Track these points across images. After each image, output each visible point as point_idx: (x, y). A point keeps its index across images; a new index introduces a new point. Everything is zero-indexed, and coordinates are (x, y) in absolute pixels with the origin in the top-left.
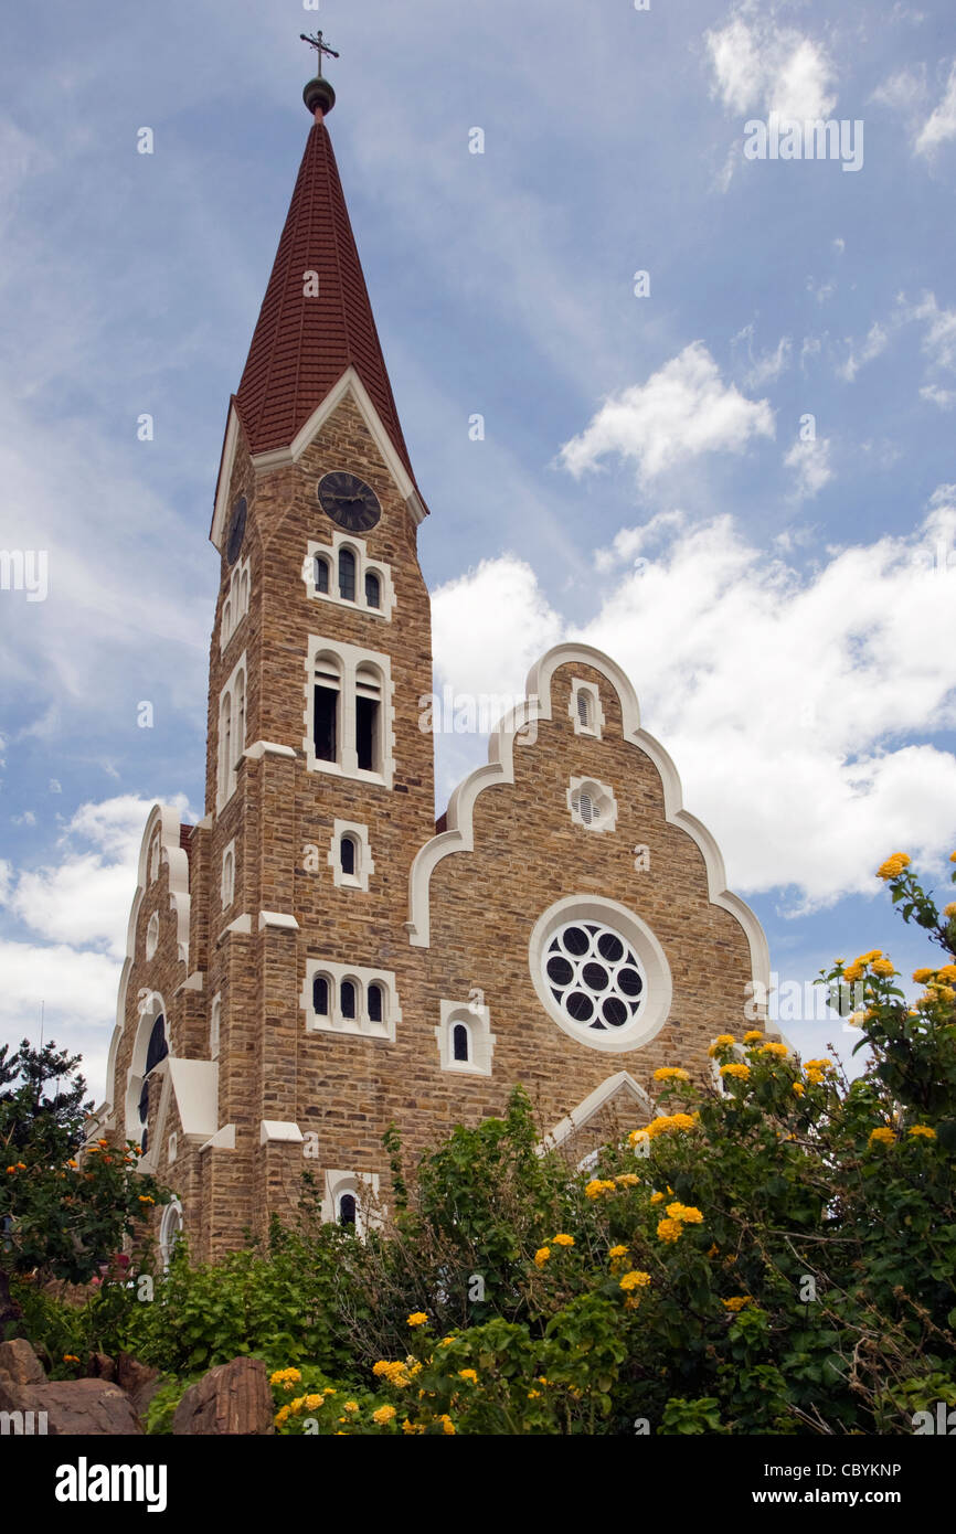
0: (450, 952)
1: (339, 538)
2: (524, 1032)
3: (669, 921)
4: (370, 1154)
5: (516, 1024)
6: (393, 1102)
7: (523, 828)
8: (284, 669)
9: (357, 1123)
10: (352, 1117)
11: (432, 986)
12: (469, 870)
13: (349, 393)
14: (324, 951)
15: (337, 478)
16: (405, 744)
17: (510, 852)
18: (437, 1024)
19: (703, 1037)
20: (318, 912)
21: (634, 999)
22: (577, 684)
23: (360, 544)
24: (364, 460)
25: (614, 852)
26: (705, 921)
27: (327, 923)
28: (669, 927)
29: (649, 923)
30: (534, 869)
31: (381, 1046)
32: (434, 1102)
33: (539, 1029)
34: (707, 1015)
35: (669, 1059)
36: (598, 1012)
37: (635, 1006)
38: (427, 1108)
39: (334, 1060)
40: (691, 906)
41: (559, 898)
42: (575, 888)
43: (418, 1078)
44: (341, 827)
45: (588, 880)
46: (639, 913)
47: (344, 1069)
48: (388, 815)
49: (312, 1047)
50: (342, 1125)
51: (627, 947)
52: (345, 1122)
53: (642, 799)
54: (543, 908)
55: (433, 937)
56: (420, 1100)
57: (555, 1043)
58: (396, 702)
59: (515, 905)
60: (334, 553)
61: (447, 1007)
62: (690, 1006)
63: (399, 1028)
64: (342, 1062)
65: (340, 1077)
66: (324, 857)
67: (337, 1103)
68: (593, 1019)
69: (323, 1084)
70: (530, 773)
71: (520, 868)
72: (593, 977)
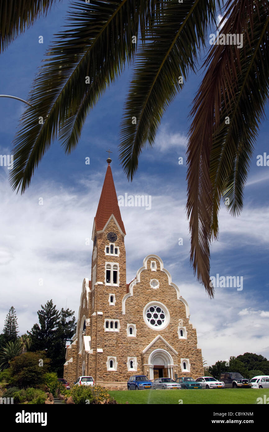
0: (129, 315)
1: (110, 244)
2: (142, 328)
4: (115, 353)
5: (141, 326)
6: (119, 343)
7: (142, 290)
9: (113, 347)
10: (112, 346)
12: (132, 299)
13: (112, 218)
14: (108, 317)
15: (110, 233)
16: (121, 278)
17: (139, 295)
18: (127, 328)
19: (176, 326)
20: (107, 310)
21: (163, 320)
22: (152, 262)
23: (114, 244)
24: (115, 229)
25: (159, 292)
27: (108, 312)
28: (169, 305)
29: (165, 305)
30: (144, 298)
31: (117, 333)
32: (126, 343)
33: (145, 327)
34: (177, 322)
35: (169, 331)
36: (156, 323)
37: (163, 321)
38: (125, 344)
39: (109, 336)
40: (174, 301)
41: (148, 302)
42: (151, 300)
45: (154, 298)
46: (163, 303)
47: (111, 338)
49: (105, 334)
50: (110, 348)
51: (162, 309)
52: (111, 347)
53: (164, 281)
54: (145, 305)
55: (126, 312)
56: (124, 342)
57: (148, 330)
58: (120, 271)
59: (140, 305)
60: (110, 247)
61: (128, 325)
62: (173, 320)
63: (120, 330)
64: (110, 336)
65: (110, 339)
66: (108, 300)
67: (109, 344)
68: (155, 324)
69: (107, 341)
70: (143, 280)
71: (141, 298)
72: (155, 316)
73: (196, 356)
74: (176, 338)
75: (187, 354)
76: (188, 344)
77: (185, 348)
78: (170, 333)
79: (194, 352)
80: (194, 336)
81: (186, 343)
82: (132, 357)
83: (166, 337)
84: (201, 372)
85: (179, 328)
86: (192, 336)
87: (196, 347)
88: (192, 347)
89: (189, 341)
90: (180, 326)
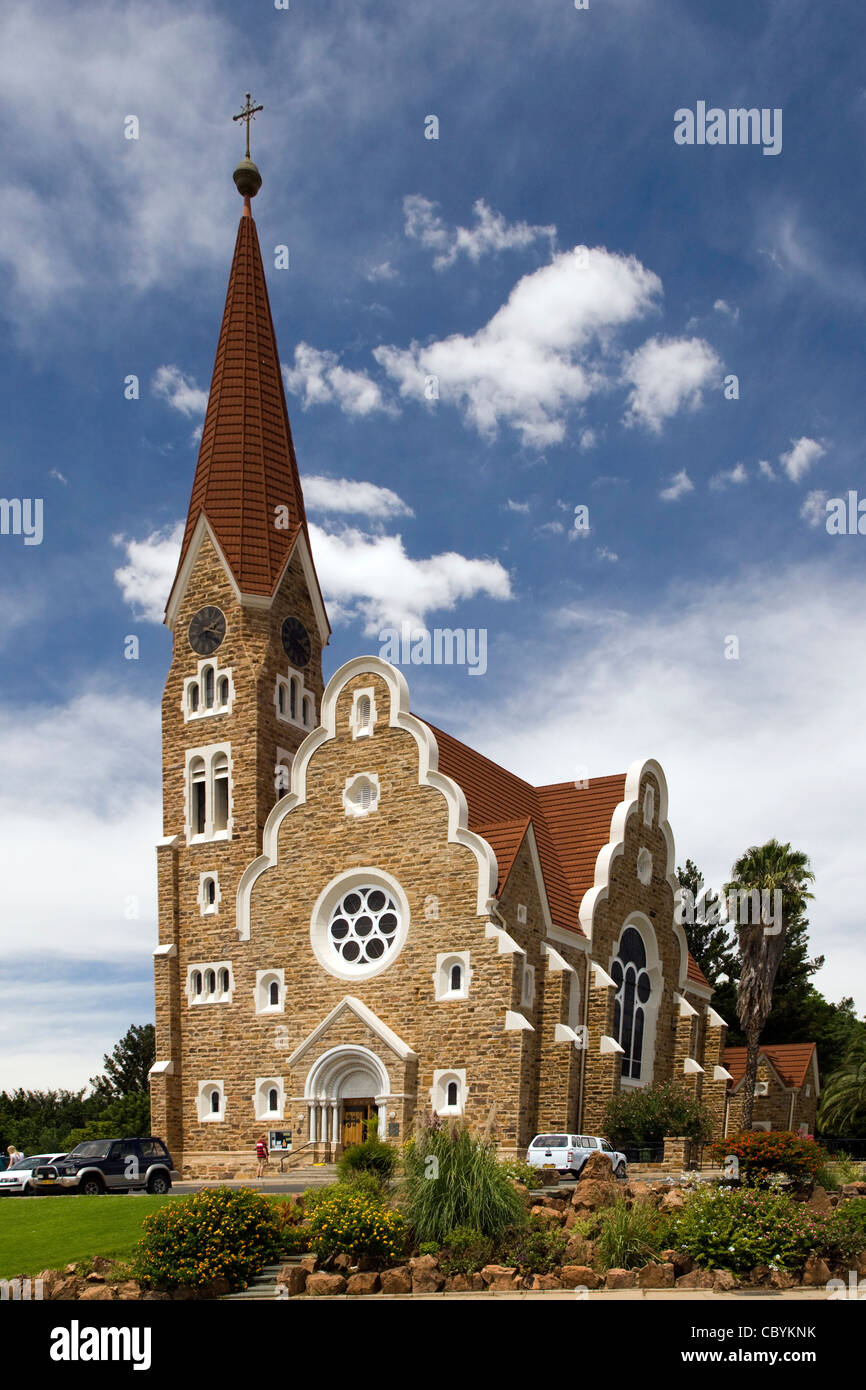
0: (262, 939)
1: (201, 664)
2: (304, 980)
3: (411, 869)
4: (218, 1070)
5: (303, 972)
6: (230, 1038)
7: (310, 835)
8: (173, 783)
10: (211, 1051)
11: (251, 964)
12: (275, 879)
14: (196, 957)
15: (199, 616)
16: (239, 804)
17: (300, 857)
18: (254, 987)
19: (430, 953)
20: (194, 935)
21: (390, 936)
22: (357, 694)
23: (213, 662)
24: (216, 588)
25: (375, 828)
26: (443, 859)
27: (197, 941)
28: (412, 874)
29: (397, 876)
30: (316, 863)
31: (224, 1006)
32: (251, 1034)
33: (314, 976)
34: (436, 936)
35: (401, 977)
36: (363, 952)
38: (249, 1037)
39: (201, 1021)
40: (433, 851)
41: (332, 878)
42: (344, 868)
43: (243, 1022)
44: (204, 876)
45: (354, 858)
46: (390, 870)
47: (206, 1024)
48: (228, 859)
49: (191, 1015)
50: (205, 1057)
51: (388, 896)
52: (206, 1054)
53: (400, 772)
54: (320, 891)
55: (252, 932)
56: (245, 1035)
57: (324, 983)
58: (234, 775)
59: (303, 894)
60: (199, 679)
61: (260, 974)
62: (422, 932)
63: (234, 994)
64: (204, 1020)
65: (204, 1029)
66: (195, 899)
67: (203, 1044)
68: (359, 958)
69: (196, 1035)
70: (318, 789)
71: (307, 865)
72: (364, 926)
73: (496, 1056)
74: (423, 999)
75: (461, 1053)
76: (469, 1017)
77: (454, 1032)
78: (404, 985)
79: (491, 1043)
80: (497, 982)
81: (463, 1012)
82: (270, 1079)
83: (387, 1001)
84: (505, 1113)
85: (441, 958)
86: (492, 985)
87: (503, 1024)
88: (484, 1025)
89: (476, 1003)
90: (445, 951)
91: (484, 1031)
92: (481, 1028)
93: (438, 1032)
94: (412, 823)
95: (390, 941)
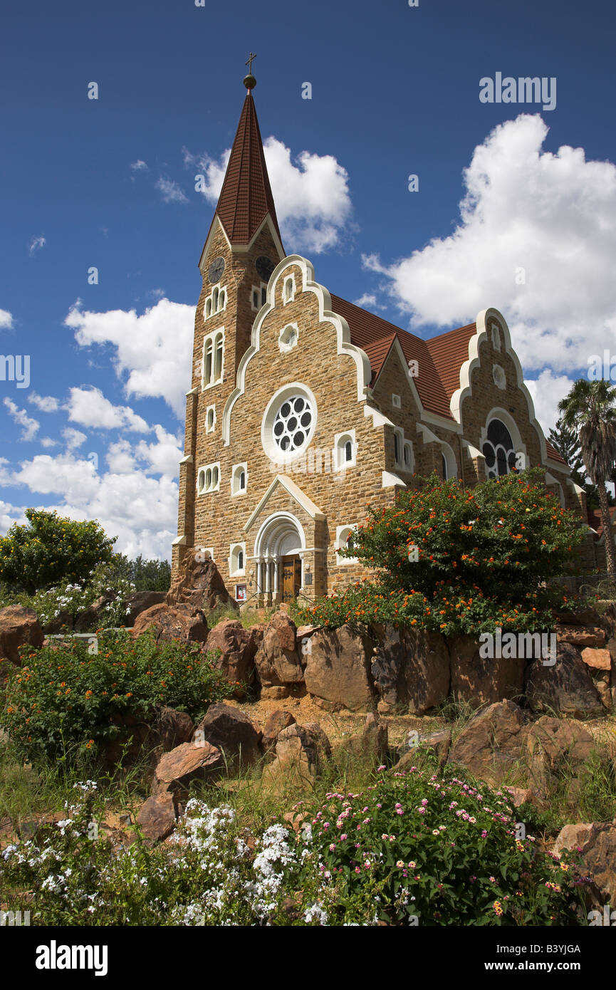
0: (236, 443)
2: (258, 468)
3: (317, 378)
5: (257, 462)
6: (218, 516)
7: (261, 369)
8: (197, 357)
11: (230, 461)
12: (243, 402)
13: (218, 224)
14: (202, 462)
15: (213, 264)
17: (256, 385)
18: (232, 477)
19: (330, 435)
20: (202, 448)
21: (307, 428)
23: (218, 285)
24: (221, 248)
25: (296, 356)
26: (335, 367)
27: (204, 451)
31: (215, 493)
33: (263, 464)
34: (334, 422)
36: (292, 443)
40: (329, 362)
41: (272, 395)
42: (279, 386)
43: (226, 503)
44: (208, 409)
45: (285, 378)
46: (305, 382)
47: (206, 508)
48: (221, 395)
51: (306, 401)
54: (266, 405)
55: (230, 440)
57: (269, 468)
59: (257, 409)
61: (235, 468)
62: (325, 421)
63: (221, 484)
64: (205, 505)
65: (205, 511)
66: (204, 424)
68: (289, 447)
70: (266, 340)
71: (260, 389)
72: (292, 424)
75: (353, 510)
76: (357, 480)
77: (348, 494)
79: (373, 499)
80: (375, 449)
81: (354, 477)
82: (238, 544)
83: (305, 476)
85: (338, 437)
86: (371, 453)
87: (381, 482)
88: (368, 485)
89: (361, 468)
90: (340, 432)
91: (368, 490)
92: (366, 488)
93: (338, 495)
94: (316, 348)
95: (308, 431)
